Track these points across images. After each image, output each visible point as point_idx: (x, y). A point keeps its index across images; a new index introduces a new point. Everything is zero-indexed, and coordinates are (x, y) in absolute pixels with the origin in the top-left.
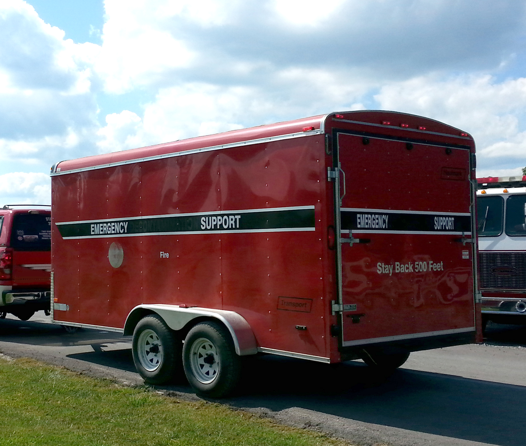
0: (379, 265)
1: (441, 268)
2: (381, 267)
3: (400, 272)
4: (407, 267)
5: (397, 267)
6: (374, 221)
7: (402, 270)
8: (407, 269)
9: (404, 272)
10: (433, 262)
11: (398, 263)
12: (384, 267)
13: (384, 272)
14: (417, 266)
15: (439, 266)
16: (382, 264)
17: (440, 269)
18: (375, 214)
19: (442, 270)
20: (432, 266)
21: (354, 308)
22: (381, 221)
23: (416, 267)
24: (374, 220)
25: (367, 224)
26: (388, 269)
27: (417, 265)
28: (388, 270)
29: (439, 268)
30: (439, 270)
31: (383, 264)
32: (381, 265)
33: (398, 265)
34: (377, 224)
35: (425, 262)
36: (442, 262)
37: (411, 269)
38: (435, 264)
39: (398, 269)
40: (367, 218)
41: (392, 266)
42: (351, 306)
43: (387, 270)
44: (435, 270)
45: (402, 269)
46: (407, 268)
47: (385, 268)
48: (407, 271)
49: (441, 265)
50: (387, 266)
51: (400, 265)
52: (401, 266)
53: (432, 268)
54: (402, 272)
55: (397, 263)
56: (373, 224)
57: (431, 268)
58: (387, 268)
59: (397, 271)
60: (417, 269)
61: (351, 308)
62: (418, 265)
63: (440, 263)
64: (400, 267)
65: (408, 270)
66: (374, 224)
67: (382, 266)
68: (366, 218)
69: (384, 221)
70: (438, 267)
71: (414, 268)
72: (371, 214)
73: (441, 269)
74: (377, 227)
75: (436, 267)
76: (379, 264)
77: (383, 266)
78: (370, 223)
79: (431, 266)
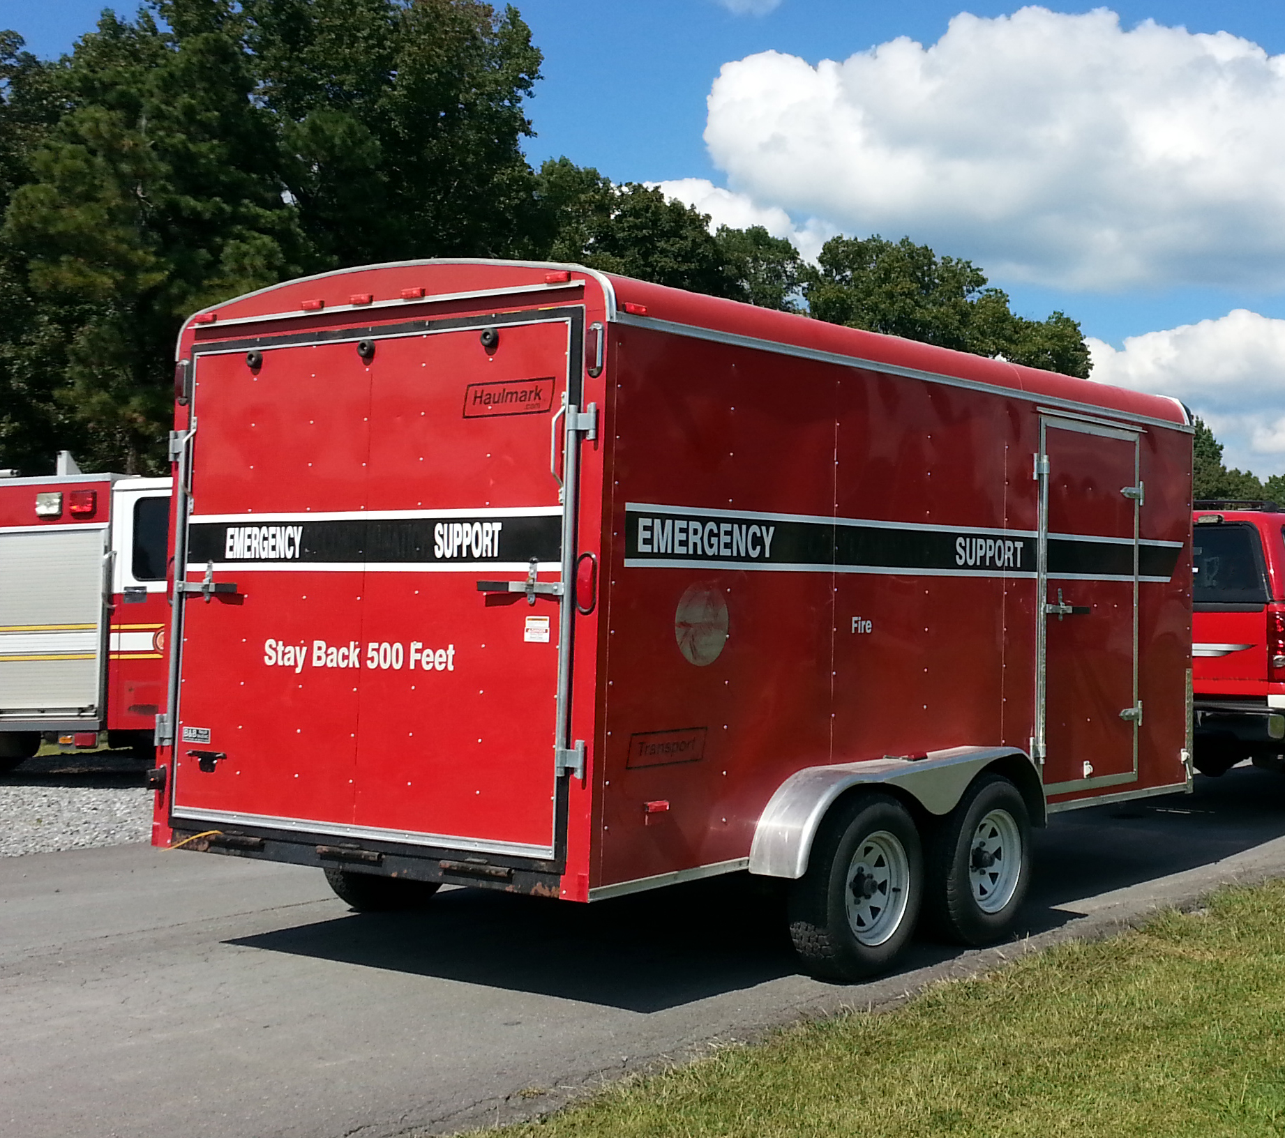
0: (270, 646)
1: (446, 663)
2: (275, 649)
3: (325, 664)
4: (343, 654)
5: (316, 653)
6: (266, 542)
7: (332, 661)
8: (343, 660)
9: (335, 665)
10: (423, 645)
11: (323, 644)
12: (283, 651)
13: (280, 663)
14: (375, 652)
15: (441, 656)
16: (277, 645)
17: (443, 666)
18: (269, 524)
19: (451, 668)
20: (418, 656)
21: (206, 737)
22: (282, 543)
23: (369, 656)
24: (265, 539)
25: (249, 548)
26: (292, 655)
27: (373, 650)
28: (292, 659)
29: (440, 663)
30: (440, 668)
31: (281, 643)
32: (274, 646)
33: (320, 648)
34: (274, 548)
35: (398, 645)
36: (451, 647)
37: (354, 661)
38: (429, 651)
39: (319, 658)
40: (249, 536)
41: (305, 649)
42: (200, 732)
43: (289, 659)
44: (427, 667)
45: (330, 658)
46: (345, 657)
47: (284, 654)
48: (343, 665)
49: (447, 656)
50: (290, 648)
51: (327, 649)
52: (329, 652)
53: (418, 662)
54: (330, 665)
55: (317, 643)
56: (264, 548)
57: (416, 661)
58: (289, 652)
59: (316, 663)
60: (373, 662)
61: (199, 736)
62: (378, 650)
63: (446, 649)
64: (326, 652)
65: (346, 661)
66: (266, 549)
67: (278, 649)
68: (246, 537)
69: (291, 542)
70: (438, 660)
71: (362, 657)
72: (259, 525)
73: (446, 667)
74: (273, 555)
75: (431, 659)
76: (271, 642)
77: (280, 648)
78: (255, 548)
79: (414, 657)
